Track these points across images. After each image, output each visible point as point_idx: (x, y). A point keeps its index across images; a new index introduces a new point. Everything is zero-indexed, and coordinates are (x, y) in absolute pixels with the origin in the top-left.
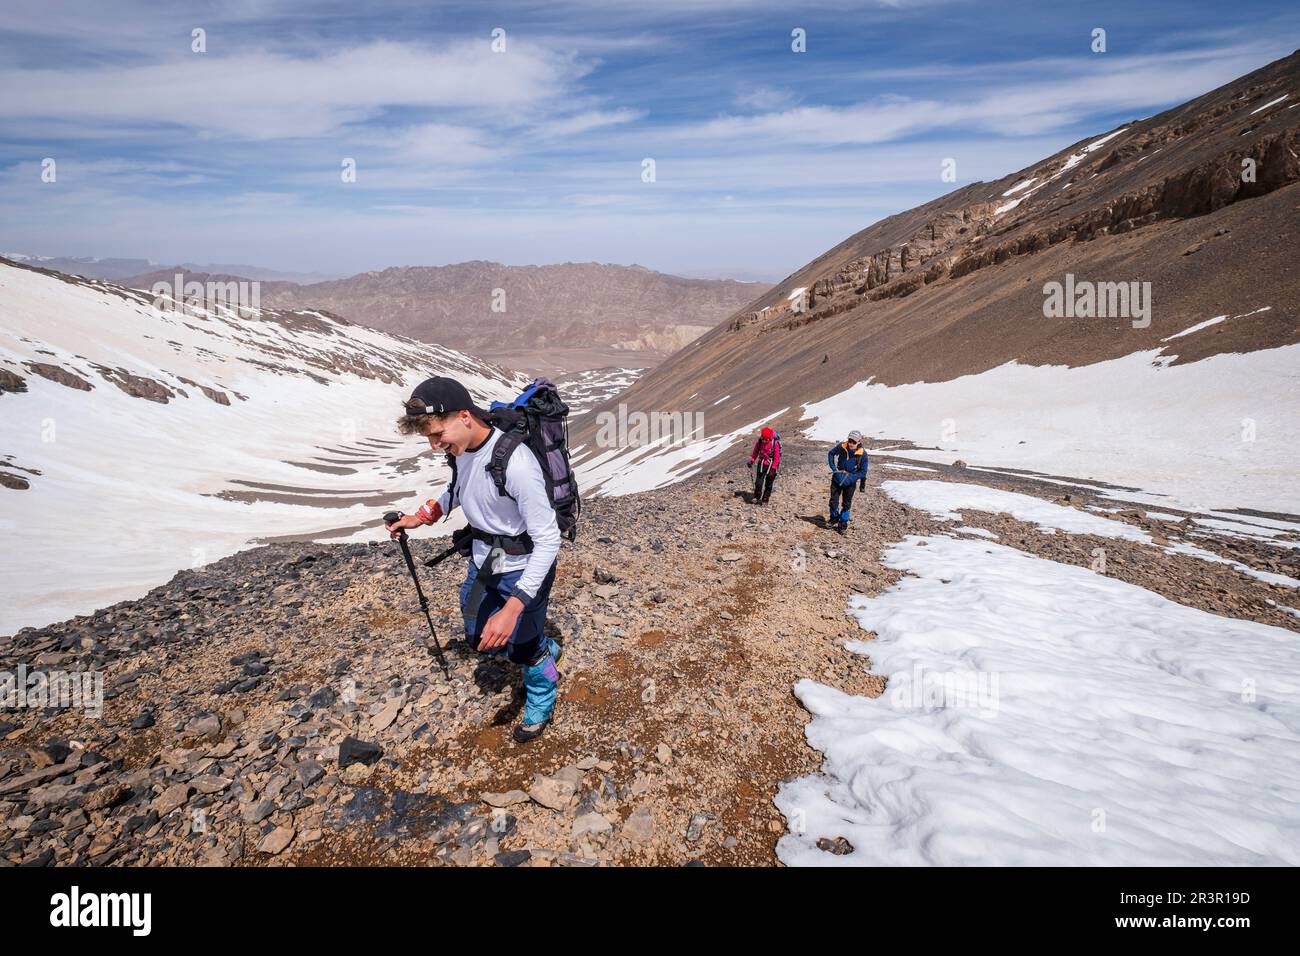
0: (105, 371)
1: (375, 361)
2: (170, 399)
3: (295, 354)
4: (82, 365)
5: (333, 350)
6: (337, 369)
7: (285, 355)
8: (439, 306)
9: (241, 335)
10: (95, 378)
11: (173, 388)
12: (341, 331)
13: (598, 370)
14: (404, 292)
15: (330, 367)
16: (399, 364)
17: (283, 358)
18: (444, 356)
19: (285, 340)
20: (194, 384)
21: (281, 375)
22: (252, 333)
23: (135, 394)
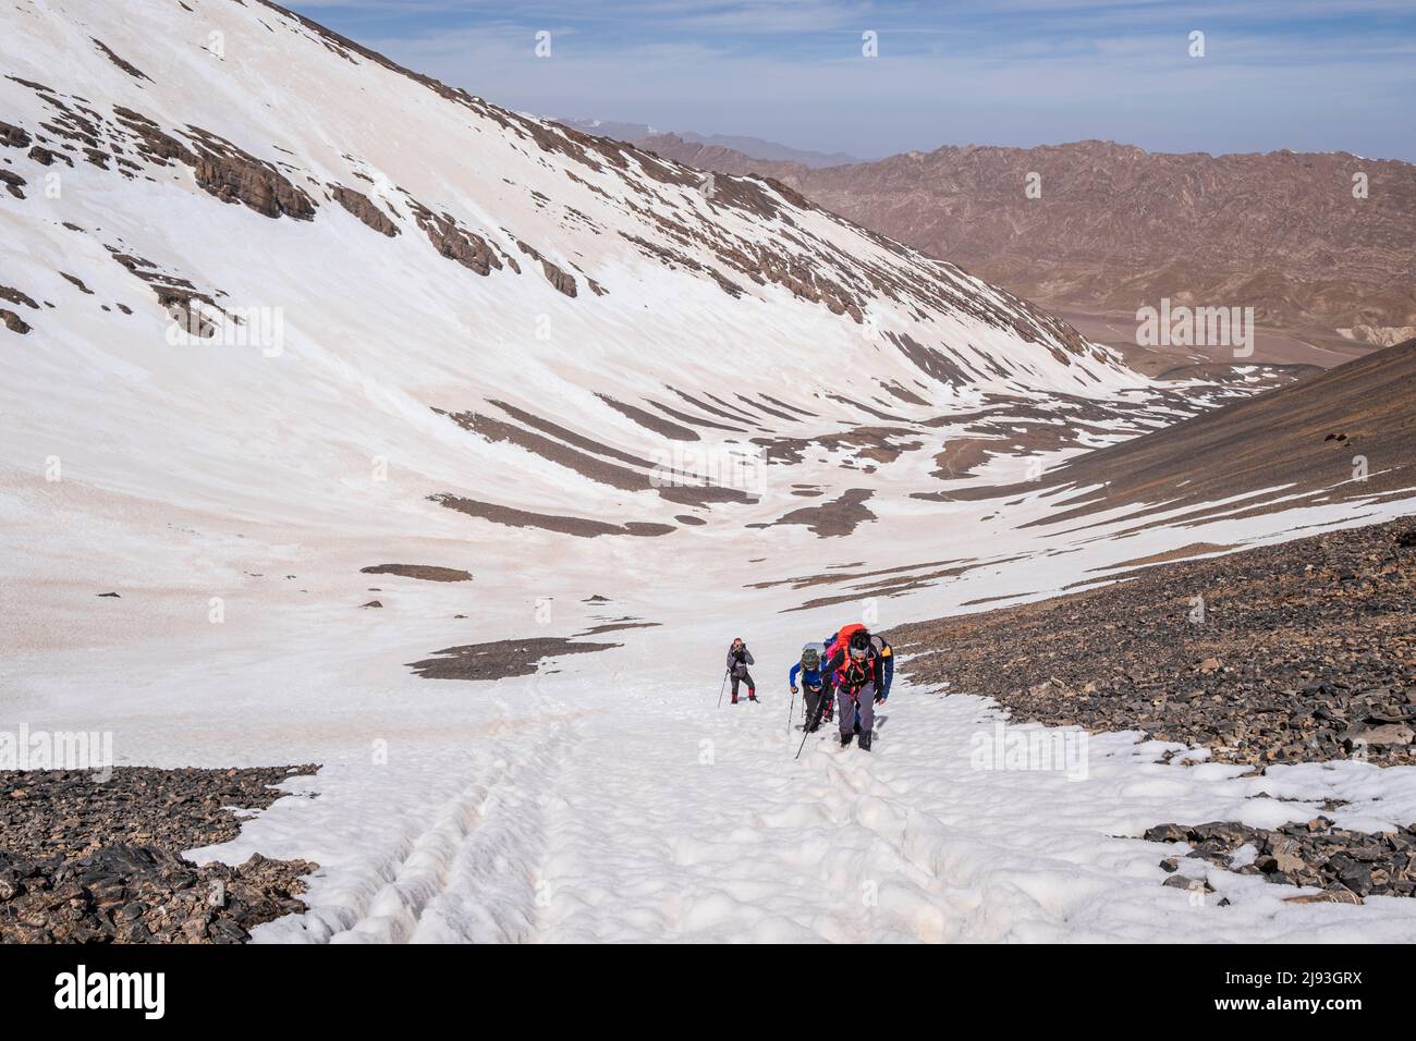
0: (423, 214)
1: (828, 272)
2: (494, 271)
3: (704, 241)
4: (399, 200)
5: (766, 243)
6: (763, 275)
7: (691, 240)
8: (1007, 217)
9: (638, 199)
10: (407, 222)
11: (504, 255)
12: (792, 216)
13: (1275, 367)
14: (955, 189)
15: (752, 270)
16: (868, 284)
17: (686, 243)
18: (954, 285)
19: (699, 216)
20: (536, 256)
21: (673, 268)
22: (656, 201)
23: (448, 253)
